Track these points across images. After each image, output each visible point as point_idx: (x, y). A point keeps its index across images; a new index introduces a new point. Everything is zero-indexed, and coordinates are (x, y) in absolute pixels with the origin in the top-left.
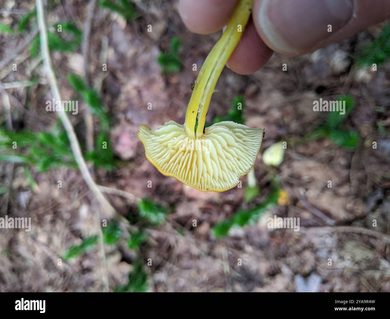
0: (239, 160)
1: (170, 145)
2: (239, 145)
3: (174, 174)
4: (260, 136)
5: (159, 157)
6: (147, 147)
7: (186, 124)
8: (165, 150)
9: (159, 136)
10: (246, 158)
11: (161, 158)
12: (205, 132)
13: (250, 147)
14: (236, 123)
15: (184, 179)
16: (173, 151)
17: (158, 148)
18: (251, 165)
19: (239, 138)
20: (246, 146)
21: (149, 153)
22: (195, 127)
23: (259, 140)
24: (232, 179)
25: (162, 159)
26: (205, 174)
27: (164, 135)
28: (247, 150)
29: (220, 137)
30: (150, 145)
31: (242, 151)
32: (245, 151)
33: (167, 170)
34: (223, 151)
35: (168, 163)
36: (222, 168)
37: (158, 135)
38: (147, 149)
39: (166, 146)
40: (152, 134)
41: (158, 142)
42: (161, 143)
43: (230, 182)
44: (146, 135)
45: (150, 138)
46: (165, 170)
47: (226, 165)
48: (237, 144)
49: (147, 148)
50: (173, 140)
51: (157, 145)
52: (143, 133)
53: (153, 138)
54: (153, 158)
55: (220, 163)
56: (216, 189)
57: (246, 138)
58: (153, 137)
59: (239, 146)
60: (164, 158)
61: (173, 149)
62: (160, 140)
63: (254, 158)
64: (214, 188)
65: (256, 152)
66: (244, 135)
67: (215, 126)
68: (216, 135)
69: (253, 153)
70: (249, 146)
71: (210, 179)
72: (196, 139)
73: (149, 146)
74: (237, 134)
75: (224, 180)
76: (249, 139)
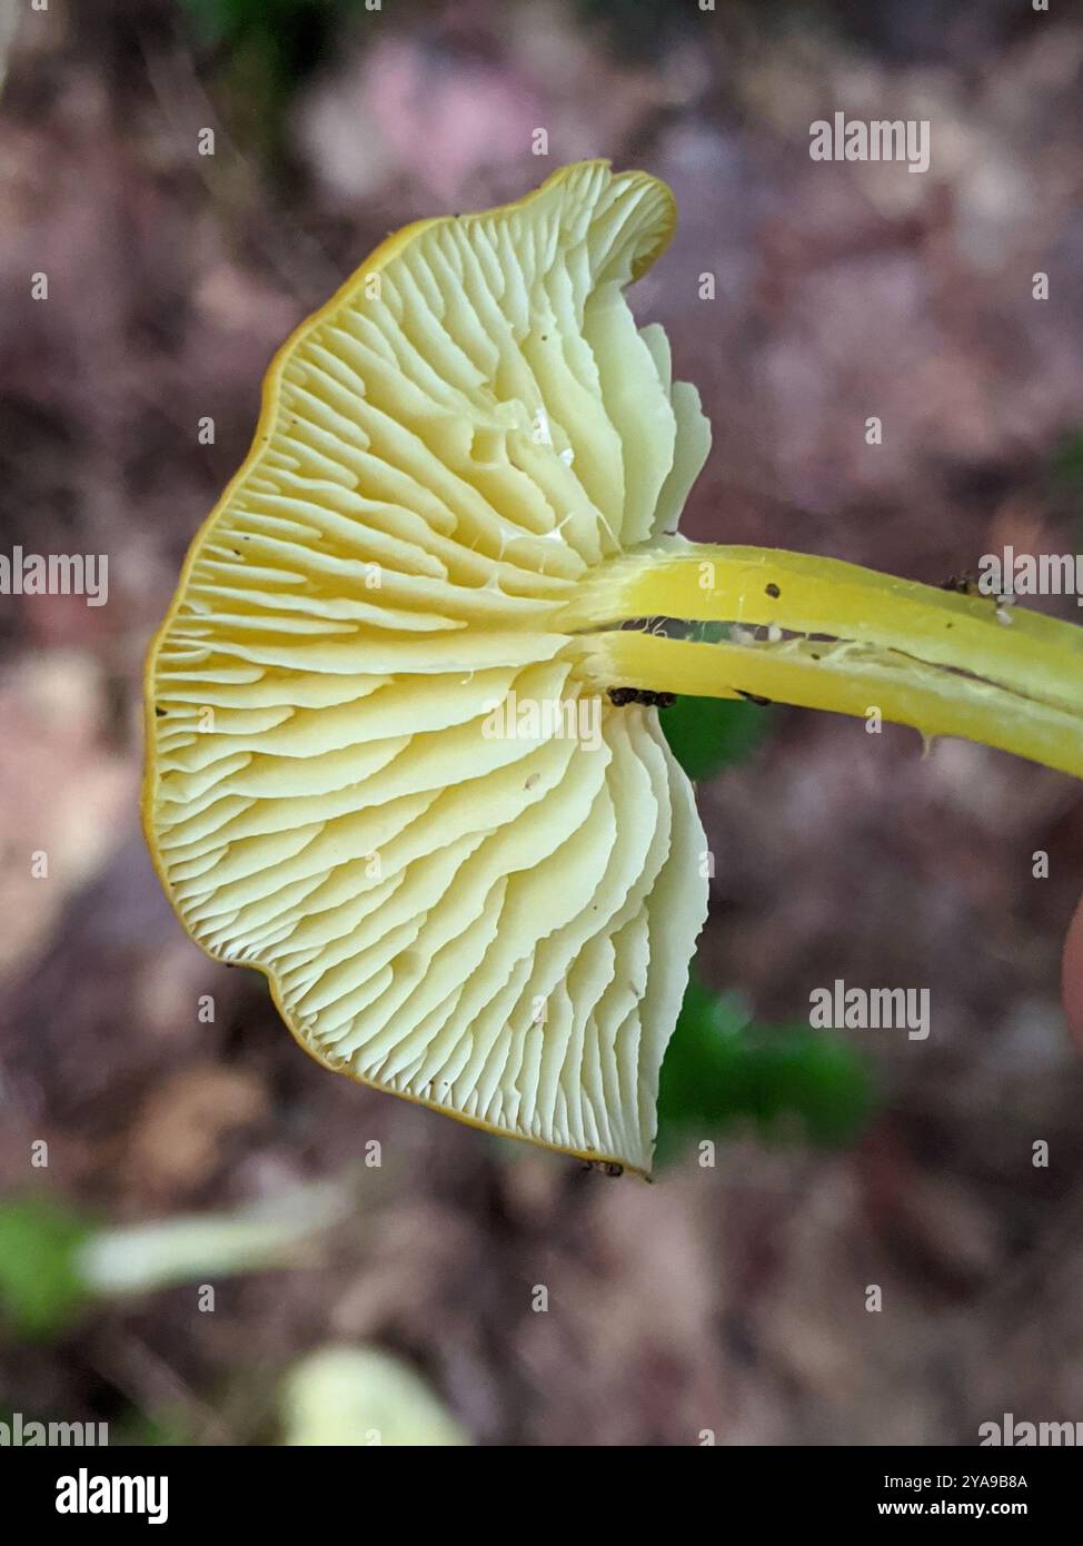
0: (401, 964)
1: (510, 415)
2: (519, 963)
3: (278, 447)
4: (587, 1134)
5: (408, 326)
6: (491, 225)
7: (684, 554)
8: (475, 378)
9: (585, 334)
10: (416, 1018)
11: (401, 338)
12: (620, 703)
13: (505, 1053)
14: (694, 949)
15: (240, 526)
16: (465, 440)
17: (485, 322)
18: (357, 1053)
19: (578, 971)
20: (513, 1021)
21: (441, 242)
22: (661, 618)
23: (556, 1123)
24: (244, 911)
25: (394, 346)
26: (282, 696)
27: (592, 372)
28: (476, 1026)
29: (577, 809)
30: (513, 257)
31: (468, 987)
32: (472, 1012)
33: (312, 387)
34: (467, 837)
35: (370, 398)
36: (334, 826)
37: (592, 328)
38: (479, 231)
39: (501, 388)
40: (602, 278)
41: (533, 324)
42: (529, 346)
43: (221, 891)
44: (592, 226)
45: (569, 259)
46: (315, 370)
47: (355, 866)
48: (522, 947)
49: (484, 226)
50: (547, 439)
51: (508, 316)
52: (609, 202)
53: (564, 281)
54: (406, 275)
55: (367, 813)
56: (165, 776)
57: (574, 1021)
58: (574, 285)
59: (507, 966)
60: (406, 370)
61: (481, 446)
62: (555, 339)
63: (411, 1084)
64: (169, 766)
65: (462, 1101)
66: (600, 1012)
67: (672, 780)
68: (595, 781)
69: (451, 1078)
70: (512, 1049)
71: (246, 735)
72: (566, 634)
73: (499, 251)
74: (609, 951)
75: (235, 847)
76: (570, 1047)
